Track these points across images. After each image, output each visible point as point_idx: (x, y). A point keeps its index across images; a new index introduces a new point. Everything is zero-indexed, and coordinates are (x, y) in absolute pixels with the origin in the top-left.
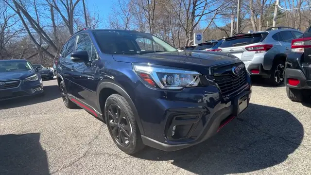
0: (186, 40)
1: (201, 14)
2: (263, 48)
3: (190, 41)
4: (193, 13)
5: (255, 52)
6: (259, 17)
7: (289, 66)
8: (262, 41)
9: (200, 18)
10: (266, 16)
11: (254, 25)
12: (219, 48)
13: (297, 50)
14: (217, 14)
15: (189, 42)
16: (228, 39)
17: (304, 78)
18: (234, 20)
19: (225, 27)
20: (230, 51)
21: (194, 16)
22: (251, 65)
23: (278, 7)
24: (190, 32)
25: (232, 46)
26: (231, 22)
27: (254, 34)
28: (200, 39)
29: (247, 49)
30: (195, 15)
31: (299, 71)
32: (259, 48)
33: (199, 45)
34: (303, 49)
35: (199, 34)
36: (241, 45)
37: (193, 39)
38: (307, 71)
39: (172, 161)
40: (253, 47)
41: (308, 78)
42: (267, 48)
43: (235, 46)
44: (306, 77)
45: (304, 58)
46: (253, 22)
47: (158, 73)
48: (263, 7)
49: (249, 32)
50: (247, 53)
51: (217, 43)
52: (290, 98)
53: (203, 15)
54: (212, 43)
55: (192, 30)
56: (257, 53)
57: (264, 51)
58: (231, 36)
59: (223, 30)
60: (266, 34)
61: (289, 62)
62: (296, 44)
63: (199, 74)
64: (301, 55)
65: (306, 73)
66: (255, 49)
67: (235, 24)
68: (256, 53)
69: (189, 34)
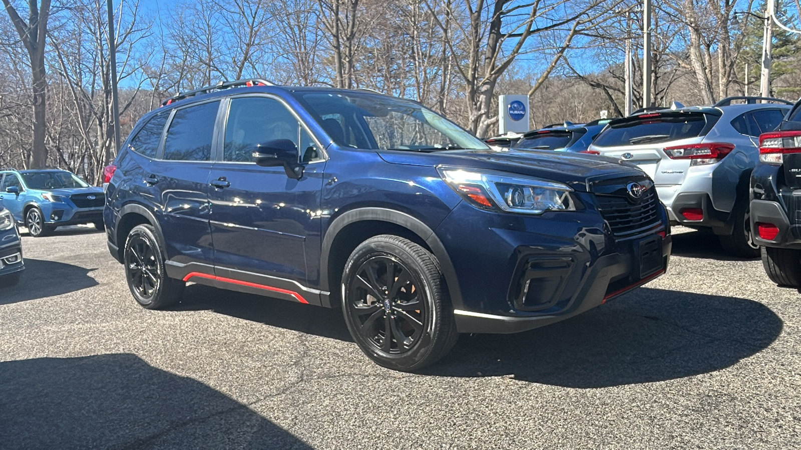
0: (472, 118)
1: (523, 30)
2: (708, 152)
3: (484, 122)
4: (496, 25)
5: (689, 161)
6: (717, 48)
7: (757, 196)
8: (704, 134)
9: (520, 44)
10: (738, 47)
11: (700, 76)
12: (593, 148)
13: (771, 158)
14: (576, 32)
15: (482, 125)
16: (618, 122)
17: (786, 220)
18: (635, 55)
19: (604, 78)
20: (624, 155)
21: (499, 36)
22: (680, 198)
23: (774, 24)
24: (484, 88)
25: (627, 143)
26: (627, 61)
27: (686, 114)
28: (522, 116)
29: (669, 152)
30: (503, 31)
31: (776, 204)
32: (700, 153)
33: (527, 136)
34: (781, 155)
35: (519, 97)
36: (651, 141)
37: (496, 113)
38: (791, 205)
39: (513, 376)
40: (685, 147)
41: (792, 222)
42: (718, 152)
43: (635, 143)
44: (788, 217)
45: (783, 175)
46: (697, 66)
47: (498, 185)
48: (727, 19)
49: (674, 108)
50: (667, 164)
51: (582, 131)
52: (773, 277)
53: (529, 33)
54: (570, 132)
55: (492, 83)
56: (696, 164)
57: (712, 161)
58: (627, 115)
59: (598, 85)
60: (714, 115)
61: (758, 187)
62: (768, 144)
63: (568, 189)
64: (778, 168)
65: (789, 209)
66: (690, 154)
67: (637, 66)
68: (692, 164)
69: (482, 98)
